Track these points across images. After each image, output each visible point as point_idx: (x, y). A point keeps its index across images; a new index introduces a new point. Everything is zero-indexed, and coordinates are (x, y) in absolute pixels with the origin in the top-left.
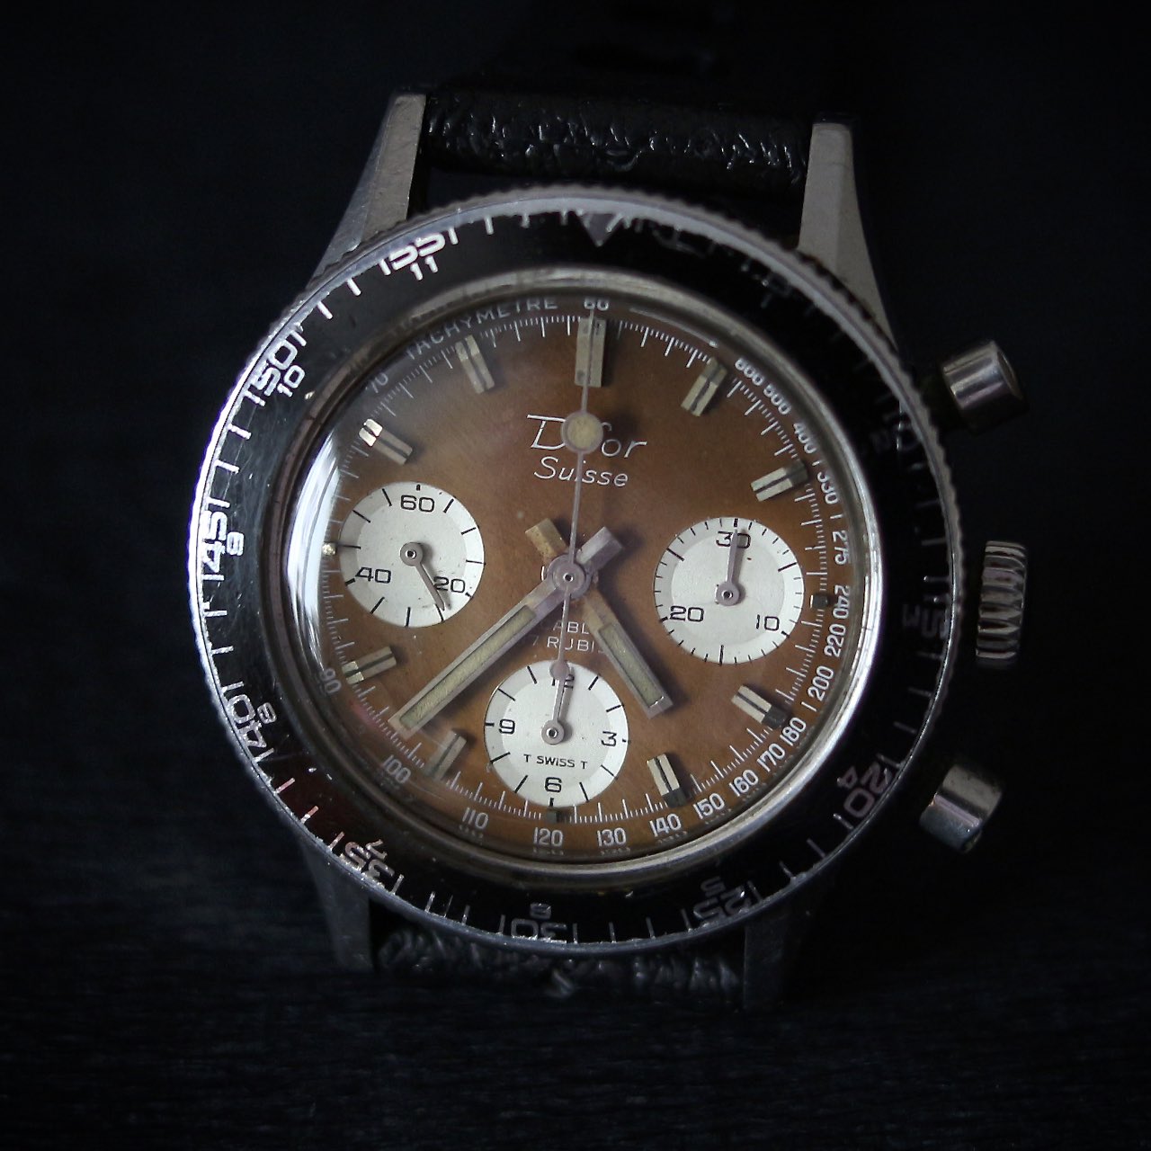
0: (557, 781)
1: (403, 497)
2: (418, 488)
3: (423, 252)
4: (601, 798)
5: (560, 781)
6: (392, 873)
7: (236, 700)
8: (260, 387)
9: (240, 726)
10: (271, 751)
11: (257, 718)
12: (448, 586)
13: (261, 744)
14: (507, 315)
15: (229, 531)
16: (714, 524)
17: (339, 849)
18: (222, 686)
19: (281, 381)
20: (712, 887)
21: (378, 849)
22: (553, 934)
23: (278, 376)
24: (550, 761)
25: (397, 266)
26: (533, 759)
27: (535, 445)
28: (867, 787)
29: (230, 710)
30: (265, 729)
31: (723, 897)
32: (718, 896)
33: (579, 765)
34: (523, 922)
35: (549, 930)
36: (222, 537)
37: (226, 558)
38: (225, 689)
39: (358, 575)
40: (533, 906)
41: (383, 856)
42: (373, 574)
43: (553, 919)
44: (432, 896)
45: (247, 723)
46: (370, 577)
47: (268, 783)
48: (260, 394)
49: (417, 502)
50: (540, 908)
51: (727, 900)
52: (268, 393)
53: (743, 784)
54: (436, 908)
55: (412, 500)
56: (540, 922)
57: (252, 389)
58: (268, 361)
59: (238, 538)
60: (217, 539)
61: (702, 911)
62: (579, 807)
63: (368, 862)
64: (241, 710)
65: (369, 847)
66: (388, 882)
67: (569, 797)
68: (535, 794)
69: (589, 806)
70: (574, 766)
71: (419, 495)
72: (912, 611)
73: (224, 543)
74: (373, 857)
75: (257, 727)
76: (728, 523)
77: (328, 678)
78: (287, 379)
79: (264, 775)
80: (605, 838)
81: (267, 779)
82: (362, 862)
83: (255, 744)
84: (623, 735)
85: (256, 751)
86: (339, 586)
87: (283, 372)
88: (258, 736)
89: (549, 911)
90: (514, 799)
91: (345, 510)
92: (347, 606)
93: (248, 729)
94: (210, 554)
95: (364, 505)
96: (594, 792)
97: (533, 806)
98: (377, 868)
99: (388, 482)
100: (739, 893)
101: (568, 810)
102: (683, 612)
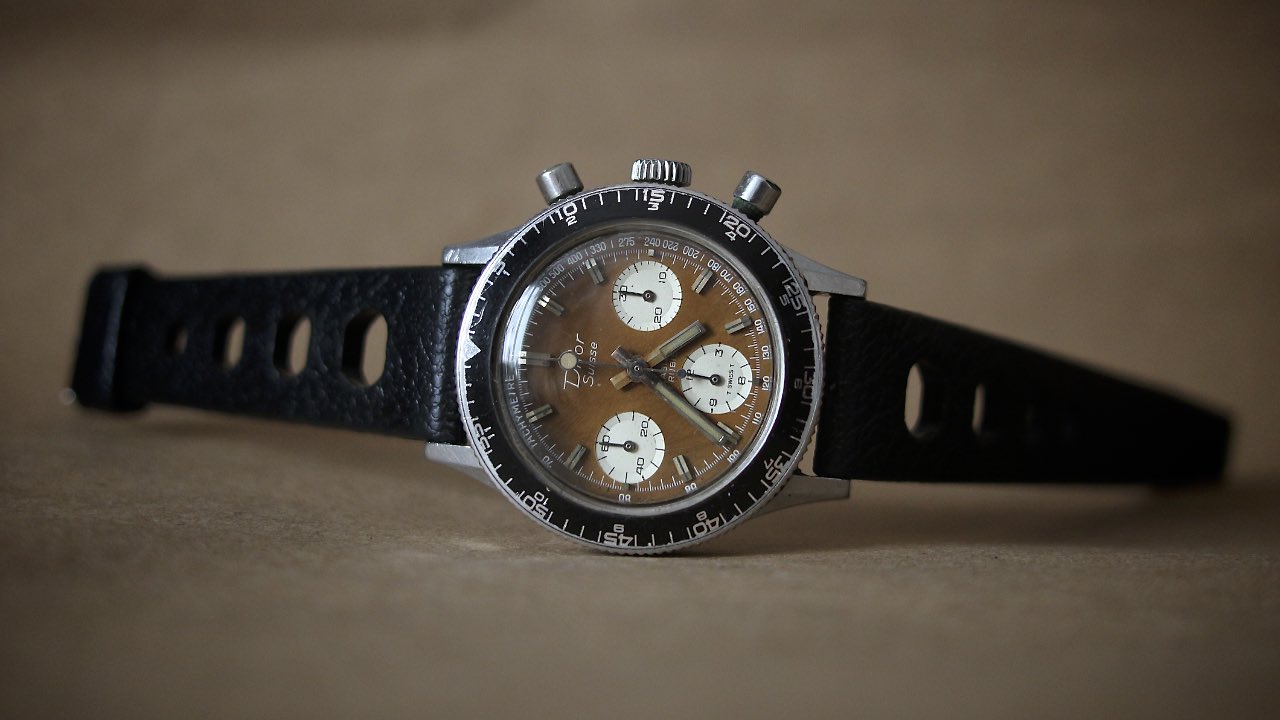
1: (602, 451)
2: (598, 443)
3: (482, 433)
4: (747, 358)
5: (740, 377)
6: (780, 457)
7: (696, 532)
8: (544, 514)
9: (709, 530)
10: (720, 514)
11: (704, 521)
12: (645, 430)
13: (717, 519)
14: (516, 399)
15: (611, 532)
16: (615, 302)
17: (770, 483)
18: (689, 538)
19: (542, 503)
20: (784, 300)
21: (768, 463)
23: (539, 505)
24: (730, 382)
25: (489, 446)
26: (729, 390)
27: (578, 386)
28: (735, 227)
29: (698, 535)
30: (710, 517)
31: (790, 294)
32: (789, 298)
33: (732, 368)
34: (804, 393)
35: (808, 380)
36: (616, 535)
37: (625, 534)
38: (691, 538)
39: (640, 474)
41: (772, 461)
42: (640, 466)
43: (803, 379)
44: (794, 438)
45: (707, 526)
46: (641, 468)
48: (548, 514)
49: (605, 444)
52: (547, 510)
53: (740, 290)
54: (799, 436)
56: (804, 384)
57: (545, 518)
58: (533, 510)
59: (614, 526)
60: (617, 538)
61: (797, 306)
62: (752, 368)
63: (775, 468)
64: (700, 529)
65: (767, 467)
66: (785, 460)
67: (748, 373)
68: (747, 389)
69: (752, 364)
70: (733, 371)
71: (601, 443)
72: (651, 206)
73: (619, 534)
74: (773, 465)
75: (709, 522)
76: (616, 296)
77: (690, 490)
78: (540, 501)
79: (733, 519)
80: (766, 356)
81: (736, 517)
82: (776, 471)
83: (717, 523)
84: (716, 346)
85: (721, 523)
86: (645, 483)
87: (538, 502)
88: (713, 521)
89: (798, 380)
90: (749, 399)
91: (608, 480)
92: (655, 479)
93: (710, 526)
94: (625, 541)
95: (606, 470)
96: (745, 362)
97: (752, 391)
98: (778, 464)
99: (595, 456)
100: (787, 288)
101: (755, 373)
102: (658, 316)
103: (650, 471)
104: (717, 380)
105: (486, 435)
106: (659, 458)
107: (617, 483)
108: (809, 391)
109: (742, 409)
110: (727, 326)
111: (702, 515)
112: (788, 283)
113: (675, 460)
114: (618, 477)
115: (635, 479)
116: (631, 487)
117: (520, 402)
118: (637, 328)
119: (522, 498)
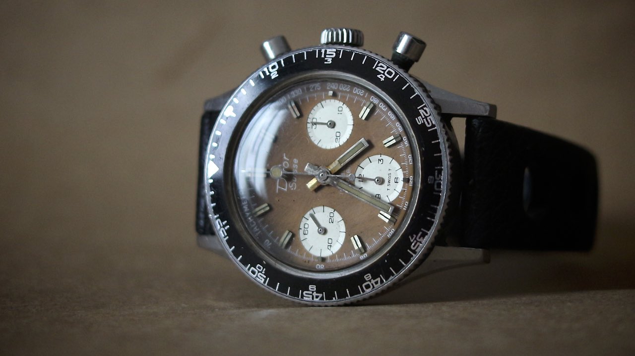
0: (396, 179)
1: (304, 234)
3: (222, 226)
4: (400, 164)
6: (421, 233)
7: (364, 288)
8: (264, 280)
9: (373, 287)
10: (381, 275)
11: (370, 281)
12: (332, 218)
13: (379, 279)
14: (246, 201)
15: (308, 290)
16: (309, 130)
17: (414, 252)
18: (360, 293)
19: (261, 272)
20: (419, 121)
21: (412, 237)
23: (260, 274)
24: (389, 181)
25: (226, 234)
26: (389, 187)
27: (286, 190)
28: (384, 71)
29: (368, 291)
30: (374, 278)
31: (423, 116)
32: (423, 119)
33: (390, 172)
34: (436, 186)
35: (438, 176)
36: (311, 293)
37: (317, 292)
38: (362, 293)
39: (330, 250)
40: (429, 182)
41: (415, 236)
42: (330, 244)
43: (434, 175)
44: (429, 218)
45: (372, 284)
46: (331, 246)
47: (393, 277)
48: (266, 280)
49: (306, 229)
50: (430, 179)
52: (265, 277)
53: (392, 116)
54: (433, 217)
55: (305, 231)
56: (435, 180)
57: (265, 282)
58: (256, 277)
59: (310, 287)
60: (312, 294)
61: (428, 123)
62: (403, 171)
63: (417, 241)
64: (368, 287)
65: (412, 241)
66: (424, 235)
67: (400, 175)
68: (400, 186)
69: (403, 168)
70: (391, 174)
71: (303, 229)
72: (326, 61)
73: (313, 292)
74: (416, 239)
75: (373, 281)
76: (309, 125)
77: (363, 258)
78: (260, 270)
79: (390, 279)
81: (391, 277)
82: (418, 243)
83: (379, 282)
84: (378, 157)
85: (382, 281)
86: (333, 257)
87: (259, 272)
88: (376, 280)
89: (431, 177)
90: (401, 194)
91: (309, 254)
92: (340, 253)
93: (374, 284)
94: (317, 297)
95: (307, 248)
96: (398, 167)
97: (404, 187)
98: (419, 238)
99: (299, 239)
100: (421, 111)
101: (404, 174)
102: (338, 138)
103: (336, 248)
104: (381, 181)
105: (224, 226)
106: (342, 238)
107: (315, 257)
108: (439, 185)
109: (398, 200)
110: (385, 142)
111: (368, 277)
112: (422, 108)
113: (352, 238)
114: (316, 253)
115: (326, 253)
116: (323, 260)
118: (324, 147)
119: (249, 269)
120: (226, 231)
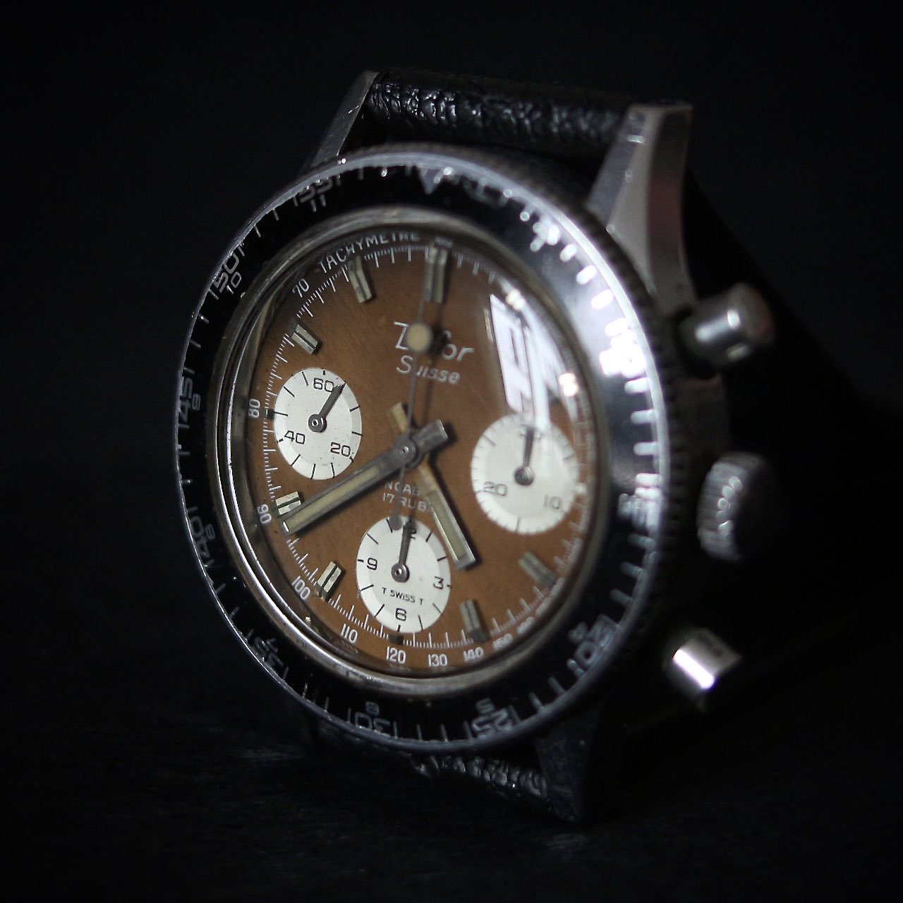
0: (403, 612)
1: (315, 379)
2: (324, 374)
4: (430, 629)
5: (405, 612)
6: (282, 664)
7: (193, 519)
9: (195, 540)
10: (213, 560)
11: (205, 534)
12: (340, 451)
13: (207, 554)
14: (386, 242)
15: (193, 392)
17: (251, 642)
18: (187, 508)
20: (485, 707)
21: (274, 646)
22: (381, 728)
23: (227, 278)
24: (400, 595)
25: (303, 200)
26: (388, 592)
27: (398, 346)
28: (593, 641)
30: (209, 544)
31: (494, 715)
32: (488, 714)
33: (418, 601)
34: (362, 716)
35: (379, 724)
36: (190, 397)
37: (190, 411)
39: (286, 436)
40: (368, 703)
41: (276, 650)
42: (295, 437)
43: (381, 716)
44: (306, 687)
45: (200, 538)
46: (293, 439)
47: (212, 584)
48: (217, 291)
49: (324, 384)
50: (373, 706)
51: (496, 718)
52: (221, 290)
54: (309, 696)
55: (321, 382)
56: (373, 717)
57: (213, 287)
59: (198, 398)
60: (187, 398)
61: (480, 725)
62: (417, 634)
63: (268, 653)
65: (268, 642)
66: (280, 670)
67: (410, 626)
68: (388, 620)
69: (422, 635)
70: (414, 602)
71: (325, 377)
73: (190, 401)
74: (271, 650)
75: (205, 541)
77: (263, 512)
78: (231, 280)
79: (210, 578)
80: (433, 660)
81: (212, 581)
82: (265, 653)
83: (203, 554)
84: (447, 581)
86: (273, 443)
87: (230, 276)
88: (206, 548)
89: (377, 710)
90: (374, 623)
91: (278, 386)
92: (278, 459)
93: (199, 543)
94: (183, 408)
95: (290, 384)
96: (427, 624)
97: (386, 630)
98: (273, 659)
99: (306, 367)
100: (504, 714)
101: (409, 636)
102: (493, 488)
103: (288, 451)
104: (401, 574)
107: (273, 400)
109: (362, 610)
111: (211, 533)
112: (510, 717)
113: (297, 494)
114: (282, 403)
115: (280, 427)
117: (381, 247)
120: (308, 202)
